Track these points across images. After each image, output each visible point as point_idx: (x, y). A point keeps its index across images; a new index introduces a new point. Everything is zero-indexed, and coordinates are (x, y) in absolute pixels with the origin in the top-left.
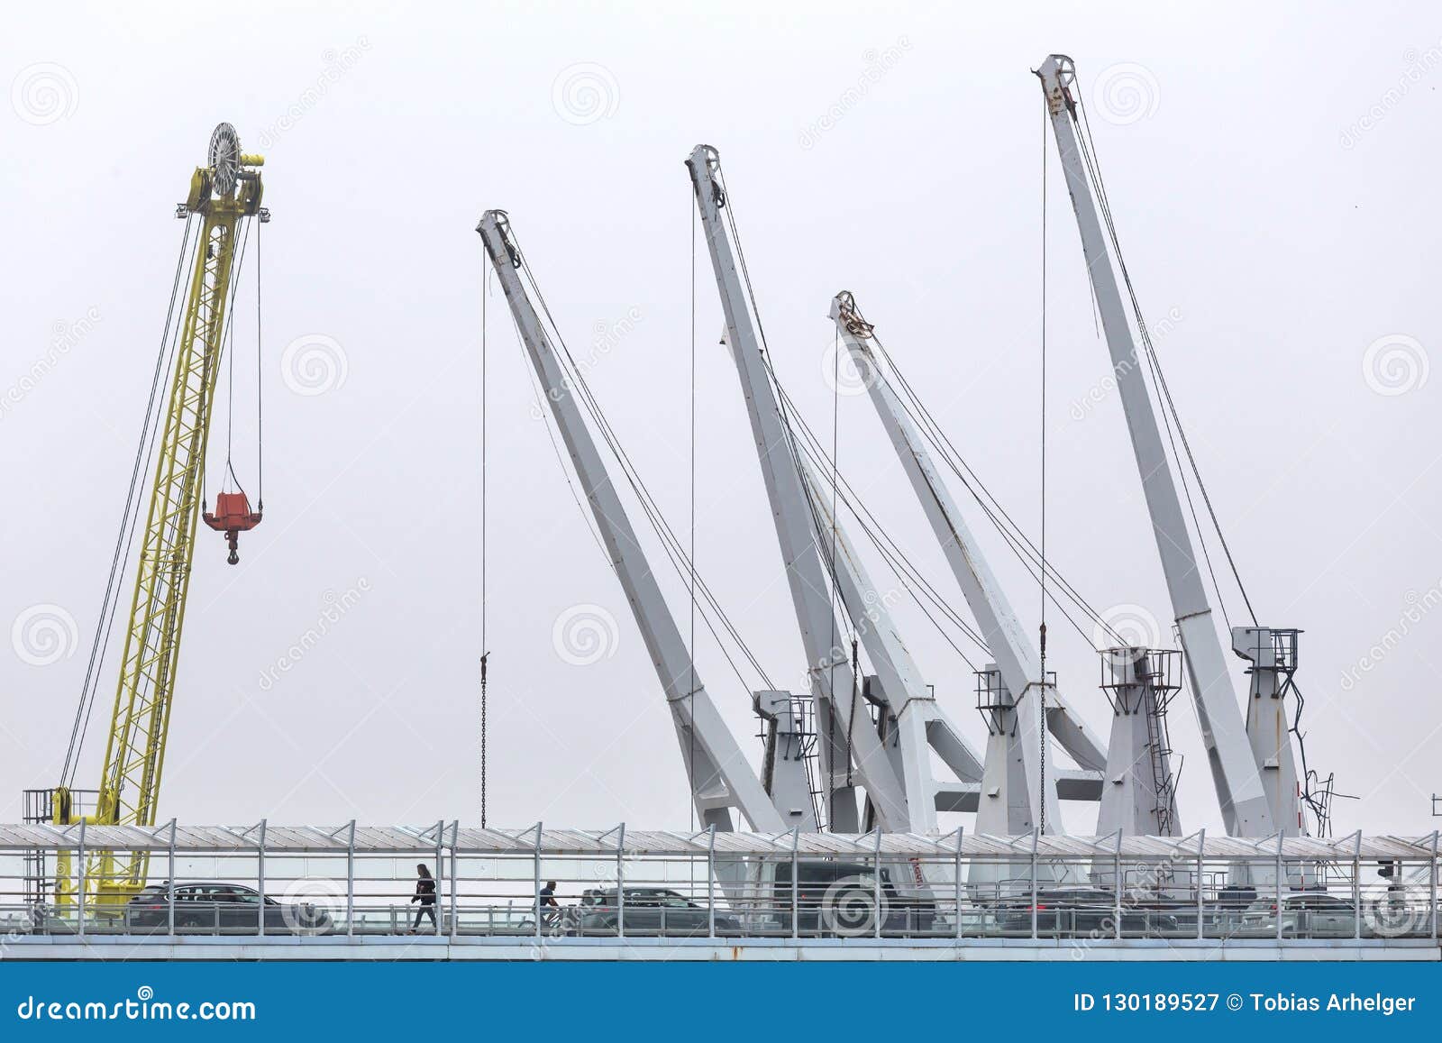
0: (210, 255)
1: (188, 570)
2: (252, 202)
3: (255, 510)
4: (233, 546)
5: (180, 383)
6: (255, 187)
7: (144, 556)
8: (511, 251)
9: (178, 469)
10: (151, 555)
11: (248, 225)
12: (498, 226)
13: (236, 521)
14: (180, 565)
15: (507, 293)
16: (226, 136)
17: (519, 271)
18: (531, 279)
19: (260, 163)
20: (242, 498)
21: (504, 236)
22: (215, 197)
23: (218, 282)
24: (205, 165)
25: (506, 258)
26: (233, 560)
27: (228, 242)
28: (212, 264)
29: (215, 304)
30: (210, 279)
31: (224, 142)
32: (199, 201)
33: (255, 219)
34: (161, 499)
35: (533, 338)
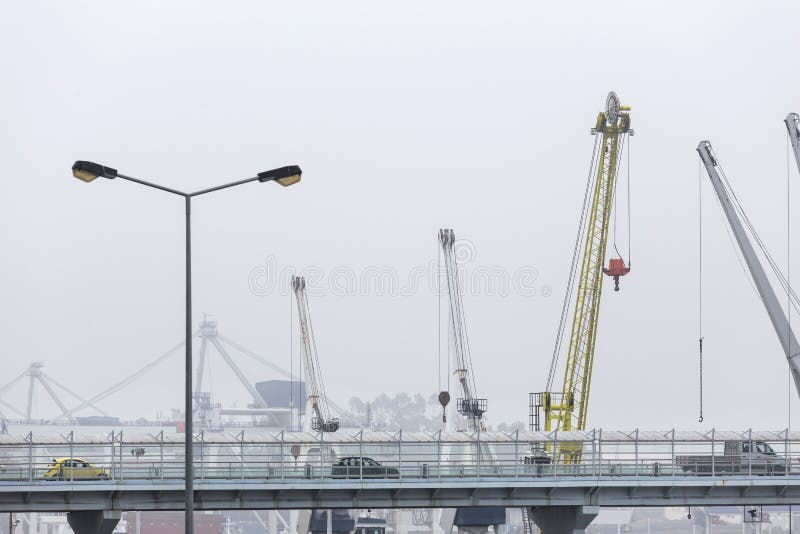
0: (607, 151)
1: (600, 293)
2: (626, 128)
3: (627, 267)
4: (617, 283)
5: (595, 209)
6: (626, 120)
7: (580, 286)
8: (712, 160)
9: (594, 247)
10: (583, 286)
11: (624, 137)
12: (706, 148)
13: (618, 272)
14: (596, 291)
15: (711, 177)
16: (613, 97)
17: (716, 168)
18: (722, 171)
19: (629, 109)
20: (621, 261)
21: (709, 152)
22: (608, 124)
23: (610, 163)
24: (604, 111)
25: (710, 162)
26: (617, 289)
27: (615, 145)
28: (608, 155)
29: (610, 173)
30: (607, 162)
31: (612, 100)
32: (601, 127)
33: (627, 134)
34: (587, 260)
35: (722, 196)
